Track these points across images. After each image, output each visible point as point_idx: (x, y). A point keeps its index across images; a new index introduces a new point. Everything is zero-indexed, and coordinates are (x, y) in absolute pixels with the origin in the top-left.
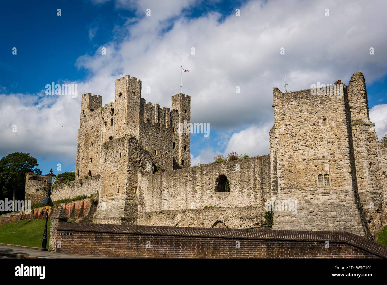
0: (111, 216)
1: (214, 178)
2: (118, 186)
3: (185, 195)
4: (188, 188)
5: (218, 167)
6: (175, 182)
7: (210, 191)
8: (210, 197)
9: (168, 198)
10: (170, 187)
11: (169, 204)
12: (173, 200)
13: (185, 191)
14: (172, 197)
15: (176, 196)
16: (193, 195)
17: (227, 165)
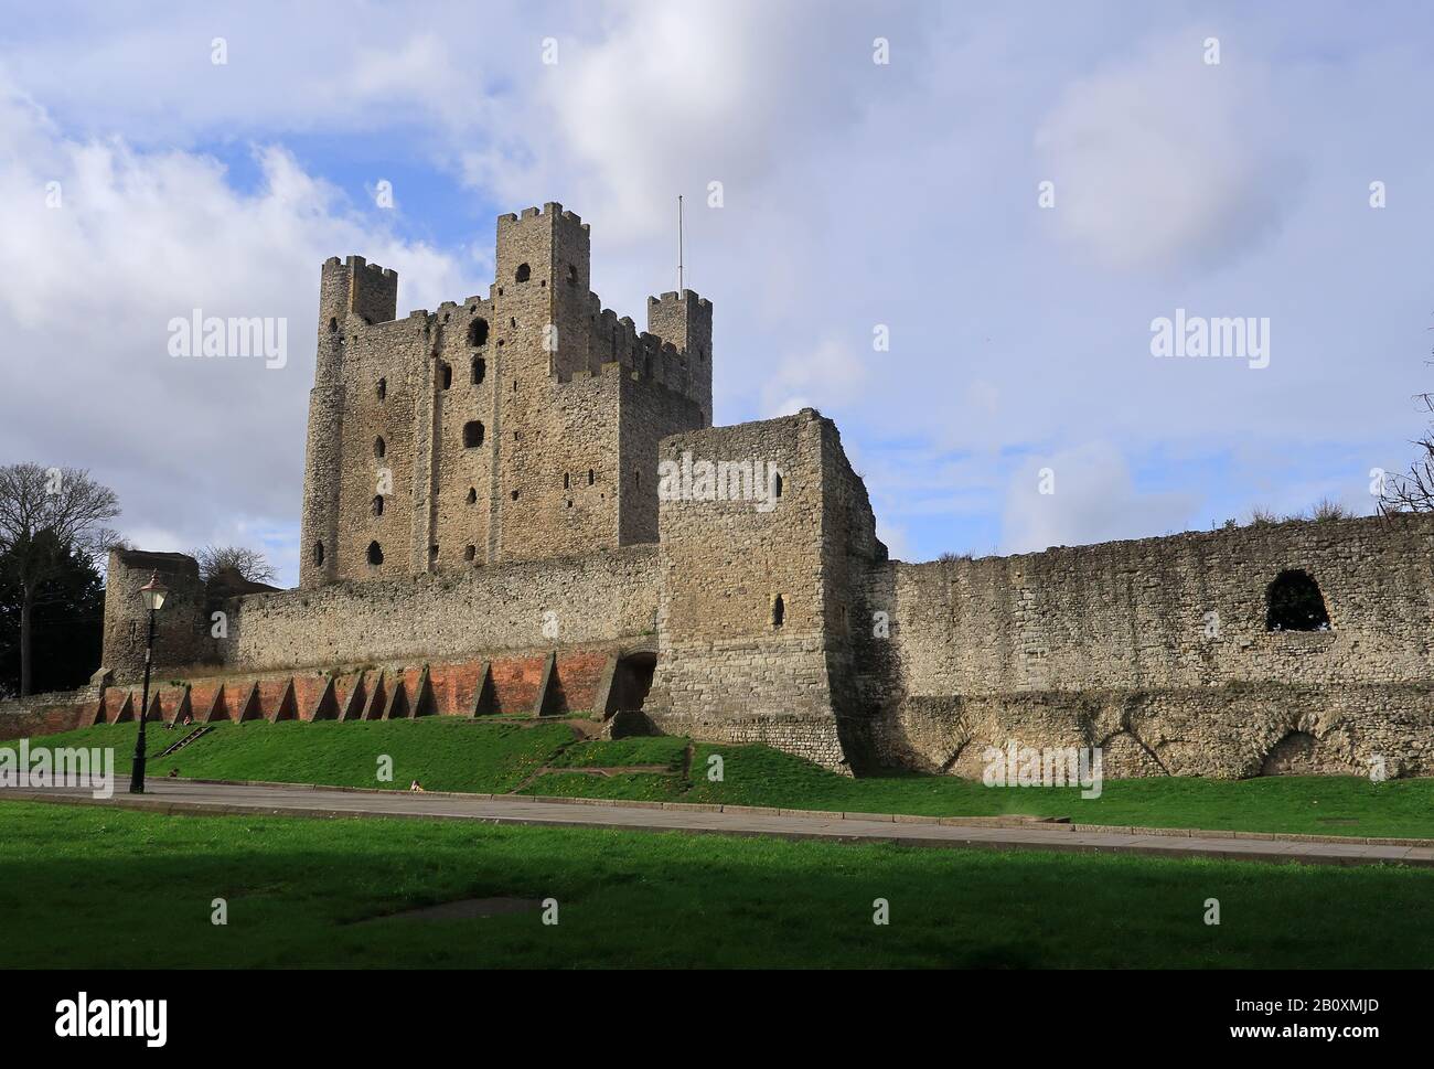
0: (755, 712)
1: (1261, 583)
2: (773, 598)
3: (1128, 638)
4: (1142, 614)
5: (1275, 543)
6: (1079, 590)
7: (1243, 625)
8: (1245, 647)
9: (1047, 650)
10: (1057, 607)
11: (1054, 670)
12: (1075, 655)
13: (1127, 626)
14: (1070, 643)
15: (1087, 641)
16: (1164, 640)
17: (1315, 539)
